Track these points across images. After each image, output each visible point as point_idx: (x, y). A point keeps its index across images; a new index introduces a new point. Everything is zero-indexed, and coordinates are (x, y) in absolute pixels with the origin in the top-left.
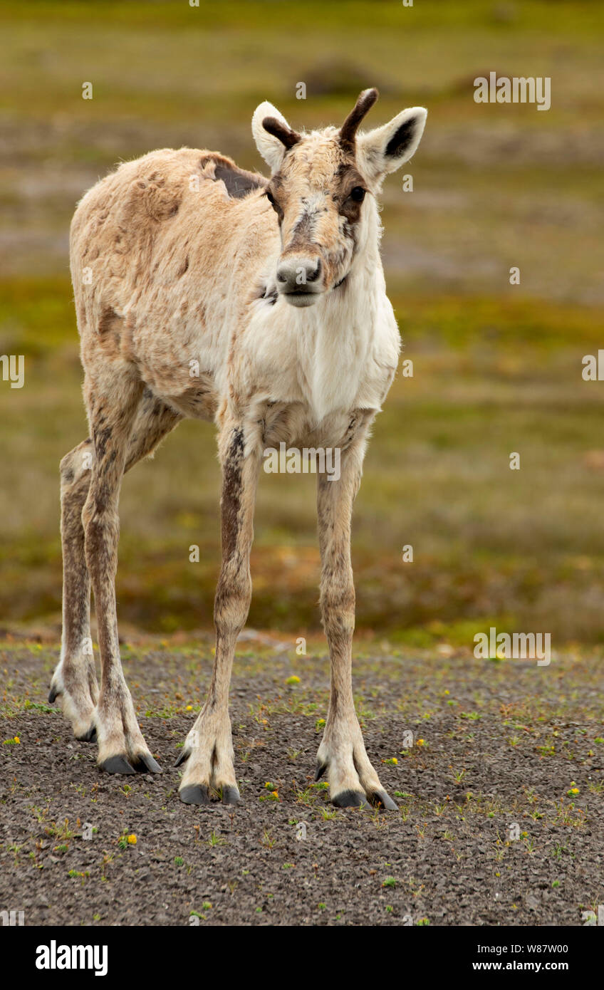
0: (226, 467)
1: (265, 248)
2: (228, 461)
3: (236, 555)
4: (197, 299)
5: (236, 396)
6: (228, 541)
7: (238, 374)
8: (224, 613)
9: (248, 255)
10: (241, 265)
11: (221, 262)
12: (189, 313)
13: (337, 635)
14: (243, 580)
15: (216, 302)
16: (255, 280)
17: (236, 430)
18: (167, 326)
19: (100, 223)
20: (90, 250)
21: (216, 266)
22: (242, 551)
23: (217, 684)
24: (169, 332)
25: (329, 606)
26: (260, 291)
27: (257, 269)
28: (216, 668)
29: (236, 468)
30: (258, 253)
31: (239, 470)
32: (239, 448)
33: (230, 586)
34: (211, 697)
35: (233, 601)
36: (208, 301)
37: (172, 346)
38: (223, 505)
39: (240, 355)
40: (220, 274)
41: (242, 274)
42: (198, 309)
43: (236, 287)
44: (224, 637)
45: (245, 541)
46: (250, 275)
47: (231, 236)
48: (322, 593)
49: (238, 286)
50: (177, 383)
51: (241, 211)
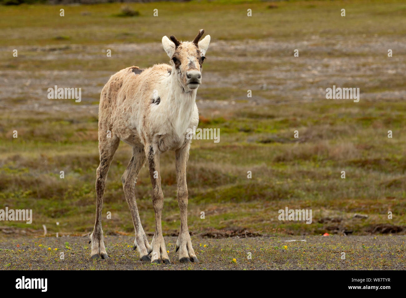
0: (149, 159)
1: (152, 87)
2: (149, 157)
3: (157, 186)
4: (129, 106)
5: (148, 136)
6: (153, 182)
7: (148, 129)
8: (156, 205)
9: (146, 90)
10: (144, 93)
11: (136, 93)
12: (127, 111)
13: (182, 206)
14: (160, 194)
15: (135, 105)
16: (150, 97)
17: (150, 146)
18: (121, 117)
19: (105, 97)
20: (104, 105)
21: (134, 95)
22: (158, 185)
23: (157, 228)
24: (122, 118)
25: (179, 197)
26: (152, 101)
27: (150, 94)
28: (156, 222)
29: (152, 159)
30: (149, 89)
31: (153, 159)
32: (152, 152)
33: (156, 196)
34: (156, 232)
35: (158, 201)
36: (133, 105)
37: (123, 122)
38: (150, 170)
39: (148, 123)
40: (136, 96)
41: (145, 96)
42: (129, 109)
43: (143, 100)
44: (157, 213)
45: (159, 181)
46: (148, 96)
47: (138, 84)
48: (177, 193)
49: (144, 100)
50: (127, 134)
51: (141, 77)
